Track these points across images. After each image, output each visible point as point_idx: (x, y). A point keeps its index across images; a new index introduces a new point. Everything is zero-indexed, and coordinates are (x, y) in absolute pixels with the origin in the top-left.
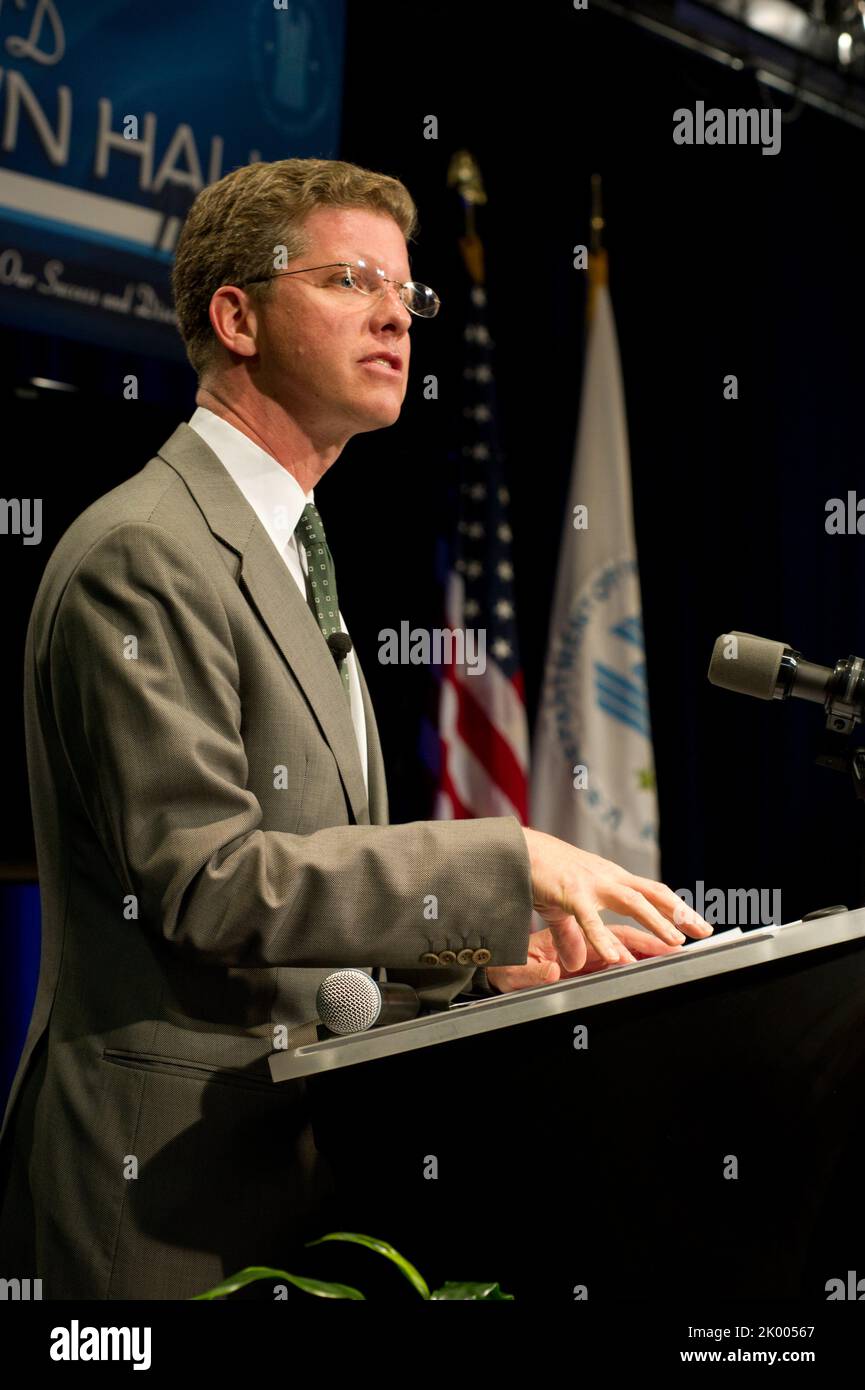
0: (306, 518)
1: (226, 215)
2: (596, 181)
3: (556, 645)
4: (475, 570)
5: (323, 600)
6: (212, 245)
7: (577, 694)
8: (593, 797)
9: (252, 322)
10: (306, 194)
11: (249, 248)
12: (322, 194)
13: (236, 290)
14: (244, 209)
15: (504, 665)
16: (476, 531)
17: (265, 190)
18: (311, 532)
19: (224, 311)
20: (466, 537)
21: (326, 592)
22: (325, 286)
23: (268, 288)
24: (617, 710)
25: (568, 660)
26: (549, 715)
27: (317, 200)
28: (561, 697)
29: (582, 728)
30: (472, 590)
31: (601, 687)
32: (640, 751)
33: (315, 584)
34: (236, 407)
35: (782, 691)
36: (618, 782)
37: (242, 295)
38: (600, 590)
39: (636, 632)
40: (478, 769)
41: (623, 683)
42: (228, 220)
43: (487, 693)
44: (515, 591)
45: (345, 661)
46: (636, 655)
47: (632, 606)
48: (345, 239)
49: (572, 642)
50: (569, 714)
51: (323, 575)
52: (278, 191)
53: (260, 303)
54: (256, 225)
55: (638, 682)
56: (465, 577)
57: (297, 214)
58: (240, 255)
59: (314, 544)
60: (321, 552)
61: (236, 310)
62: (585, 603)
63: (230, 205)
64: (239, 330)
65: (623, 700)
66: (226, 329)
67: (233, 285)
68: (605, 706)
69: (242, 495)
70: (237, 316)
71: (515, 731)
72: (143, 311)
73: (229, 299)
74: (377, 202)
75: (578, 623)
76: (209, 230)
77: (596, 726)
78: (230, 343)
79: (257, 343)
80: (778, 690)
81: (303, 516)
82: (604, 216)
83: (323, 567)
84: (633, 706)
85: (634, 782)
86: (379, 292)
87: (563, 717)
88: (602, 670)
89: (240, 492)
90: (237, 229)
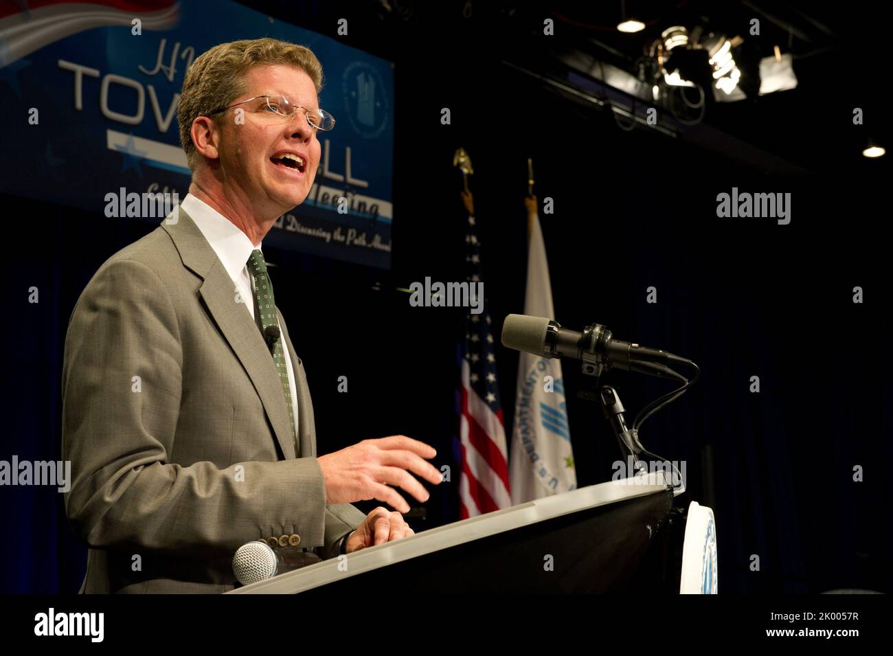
0: (253, 258)
1: (201, 74)
2: (530, 161)
3: (520, 395)
4: (475, 358)
5: (264, 308)
6: (195, 93)
7: (532, 420)
8: (543, 473)
9: (215, 137)
10: (246, 56)
11: (213, 92)
12: (257, 57)
13: (207, 119)
14: (211, 69)
15: (492, 406)
16: (475, 338)
17: (222, 57)
18: (256, 266)
19: (200, 132)
20: (470, 341)
21: (266, 301)
22: (257, 112)
23: (224, 115)
24: (553, 427)
25: (526, 402)
26: (518, 431)
27: (253, 60)
28: (523, 421)
29: (535, 437)
30: (475, 368)
31: (543, 415)
32: (566, 448)
33: (259, 298)
34: (207, 190)
35: (549, 348)
36: (556, 465)
37: (208, 121)
38: (541, 366)
39: (561, 387)
40: (481, 459)
41: (556, 413)
42: (202, 77)
43: (485, 421)
44: (497, 368)
45: (277, 344)
46: (561, 399)
47: (559, 375)
48: (270, 82)
49: (528, 393)
50: (528, 430)
51: (265, 292)
52: (230, 56)
53: (220, 125)
54: (217, 78)
55: (563, 412)
56: (470, 361)
57: (241, 69)
58: (208, 97)
59: (258, 273)
60: (263, 278)
61: (206, 131)
62: (533, 373)
63: (203, 69)
64: (208, 143)
65: (556, 422)
66: (200, 143)
67: (205, 116)
68: (546, 425)
69: (209, 244)
70: (208, 135)
71: (500, 440)
72: (290, 228)
73: (202, 124)
74: (291, 60)
75: (531, 383)
76: (192, 84)
77: (543, 436)
78: (202, 151)
79: (219, 150)
80: (546, 347)
81: (251, 257)
82: (534, 179)
83: (264, 287)
84: (561, 425)
85: (564, 463)
86: (292, 114)
87: (525, 432)
88: (543, 406)
89: (207, 242)
90: (207, 81)
